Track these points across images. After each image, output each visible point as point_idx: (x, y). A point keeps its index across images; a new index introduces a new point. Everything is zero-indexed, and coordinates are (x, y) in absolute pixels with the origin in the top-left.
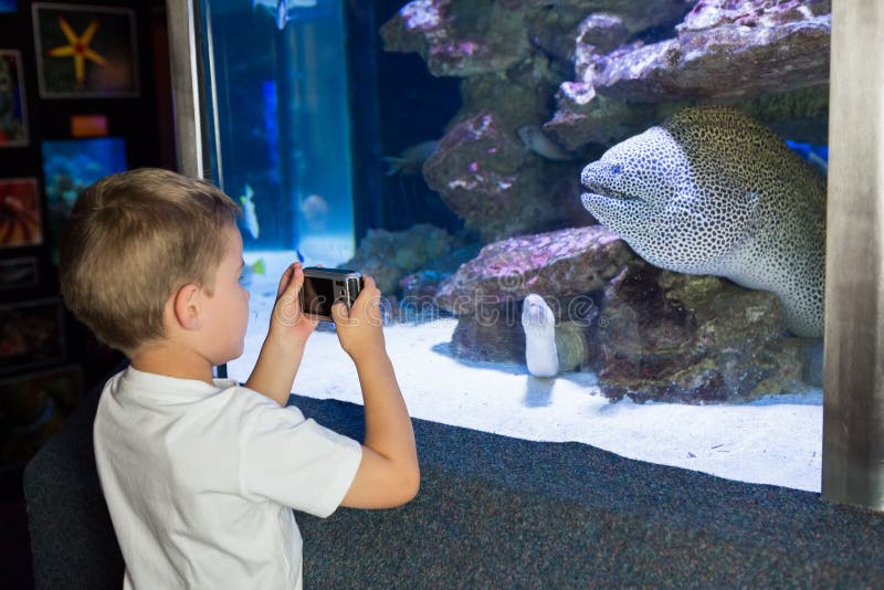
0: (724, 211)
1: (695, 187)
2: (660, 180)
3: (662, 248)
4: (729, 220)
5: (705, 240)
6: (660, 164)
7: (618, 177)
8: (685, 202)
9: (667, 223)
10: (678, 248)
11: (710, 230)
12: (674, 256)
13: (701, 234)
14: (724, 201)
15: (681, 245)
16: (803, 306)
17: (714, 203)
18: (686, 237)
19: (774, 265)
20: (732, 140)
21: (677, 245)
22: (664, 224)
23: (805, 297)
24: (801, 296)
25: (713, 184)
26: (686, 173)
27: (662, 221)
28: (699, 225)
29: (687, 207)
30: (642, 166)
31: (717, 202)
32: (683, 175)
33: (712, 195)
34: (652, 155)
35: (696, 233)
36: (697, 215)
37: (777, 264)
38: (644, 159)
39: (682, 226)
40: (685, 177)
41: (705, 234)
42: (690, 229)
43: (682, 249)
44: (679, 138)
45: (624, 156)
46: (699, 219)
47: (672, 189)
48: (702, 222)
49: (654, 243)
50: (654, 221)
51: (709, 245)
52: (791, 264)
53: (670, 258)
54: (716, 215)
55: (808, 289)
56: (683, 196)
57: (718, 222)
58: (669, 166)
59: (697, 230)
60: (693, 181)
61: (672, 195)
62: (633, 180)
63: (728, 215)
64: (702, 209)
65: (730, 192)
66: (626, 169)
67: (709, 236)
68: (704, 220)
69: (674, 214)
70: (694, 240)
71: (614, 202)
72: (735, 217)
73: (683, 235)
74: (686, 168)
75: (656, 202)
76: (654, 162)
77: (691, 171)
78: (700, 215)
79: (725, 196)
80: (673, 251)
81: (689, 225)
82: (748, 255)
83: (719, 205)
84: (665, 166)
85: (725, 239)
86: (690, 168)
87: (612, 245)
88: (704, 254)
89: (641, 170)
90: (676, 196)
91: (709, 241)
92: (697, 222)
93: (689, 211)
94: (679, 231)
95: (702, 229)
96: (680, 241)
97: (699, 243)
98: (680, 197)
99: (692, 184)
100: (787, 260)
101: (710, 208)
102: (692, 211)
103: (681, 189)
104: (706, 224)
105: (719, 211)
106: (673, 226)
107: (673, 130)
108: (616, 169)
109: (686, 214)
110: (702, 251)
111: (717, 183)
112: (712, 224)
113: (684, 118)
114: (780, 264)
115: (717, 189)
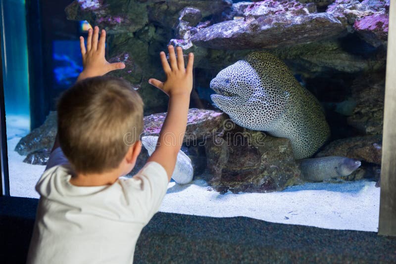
0: (276, 101)
1: (263, 89)
2: (247, 86)
3: (247, 117)
4: (278, 105)
5: (267, 114)
6: (247, 78)
7: (228, 85)
8: (259, 97)
9: (250, 106)
10: (254, 117)
11: (269, 109)
12: (252, 120)
13: (265, 111)
14: (275, 96)
15: (256, 116)
16: (300, 144)
17: (271, 97)
18: (258, 112)
19: (291, 126)
20: (274, 67)
21: (254, 116)
22: (249, 107)
23: (301, 141)
24: (300, 140)
25: (270, 88)
26: (259, 83)
27: (248, 105)
28: (265, 107)
29: (259, 99)
30: (239, 79)
31: (272, 96)
32: (257, 84)
33: (270, 93)
34: (243, 74)
35: (263, 111)
36: (264, 102)
37: (292, 126)
38: (240, 76)
39: (257, 107)
40: (258, 84)
41: (267, 111)
42: (261, 109)
43: (256, 117)
44: (254, 66)
45: (230, 75)
46: (265, 104)
47: (252, 90)
48: (266, 106)
49: (243, 115)
50: (244, 105)
51: (269, 116)
52: (298, 126)
53: (250, 121)
54: (272, 102)
55: (303, 137)
56: (257, 94)
57: (273, 106)
58: (251, 79)
59: (264, 109)
60: (261, 86)
61: (252, 93)
62: (235, 86)
63: (277, 102)
64: (266, 100)
65: (277, 92)
66: (232, 81)
67: (269, 112)
68: (267, 105)
69: (254, 102)
70: (262, 113)
71: (226, 98)
72: (280, 103)
73: (257, 111)
74: (258, 80)
75: (245, 97)
76: (245, 77)
77: (261, 82)
78: (265, 102)
79: (276, 94)
80: (252, 118)
81: (260, 107)
82: (282, 121)
83: (273, 97)
84: (249, 79)
85: (276, 113)
86: (260, 80)
87: (219, 117)
88: (266, 120)
89: (239, 81)
90: (254, 93)
91: (269, 114)
92: (264, 105)
93: (260, 100)
94: (255, 109)
95: (266, 109)
96: (256, 114)
97: (264, 115)
98: (256, 94)
99: (261, 88)
100: (296, 123)
101: (269, 99)
102: (262, 101)
103: (256, 90)
104: (268, 107)
105: (273, 100)
106: (253, 108)
107: (250, 62)
108: (227, 81)
109: (259, 102)
110: (265, 119)
111: (272, 87)
112: (271, 106)
113: (253, 57)
114: (294, 126)
115: (272, 90)
